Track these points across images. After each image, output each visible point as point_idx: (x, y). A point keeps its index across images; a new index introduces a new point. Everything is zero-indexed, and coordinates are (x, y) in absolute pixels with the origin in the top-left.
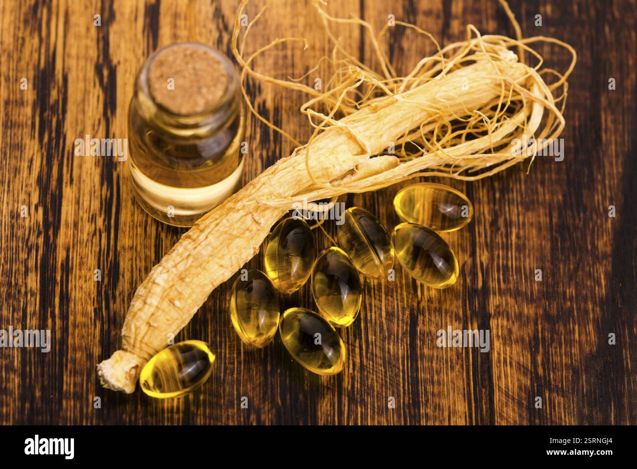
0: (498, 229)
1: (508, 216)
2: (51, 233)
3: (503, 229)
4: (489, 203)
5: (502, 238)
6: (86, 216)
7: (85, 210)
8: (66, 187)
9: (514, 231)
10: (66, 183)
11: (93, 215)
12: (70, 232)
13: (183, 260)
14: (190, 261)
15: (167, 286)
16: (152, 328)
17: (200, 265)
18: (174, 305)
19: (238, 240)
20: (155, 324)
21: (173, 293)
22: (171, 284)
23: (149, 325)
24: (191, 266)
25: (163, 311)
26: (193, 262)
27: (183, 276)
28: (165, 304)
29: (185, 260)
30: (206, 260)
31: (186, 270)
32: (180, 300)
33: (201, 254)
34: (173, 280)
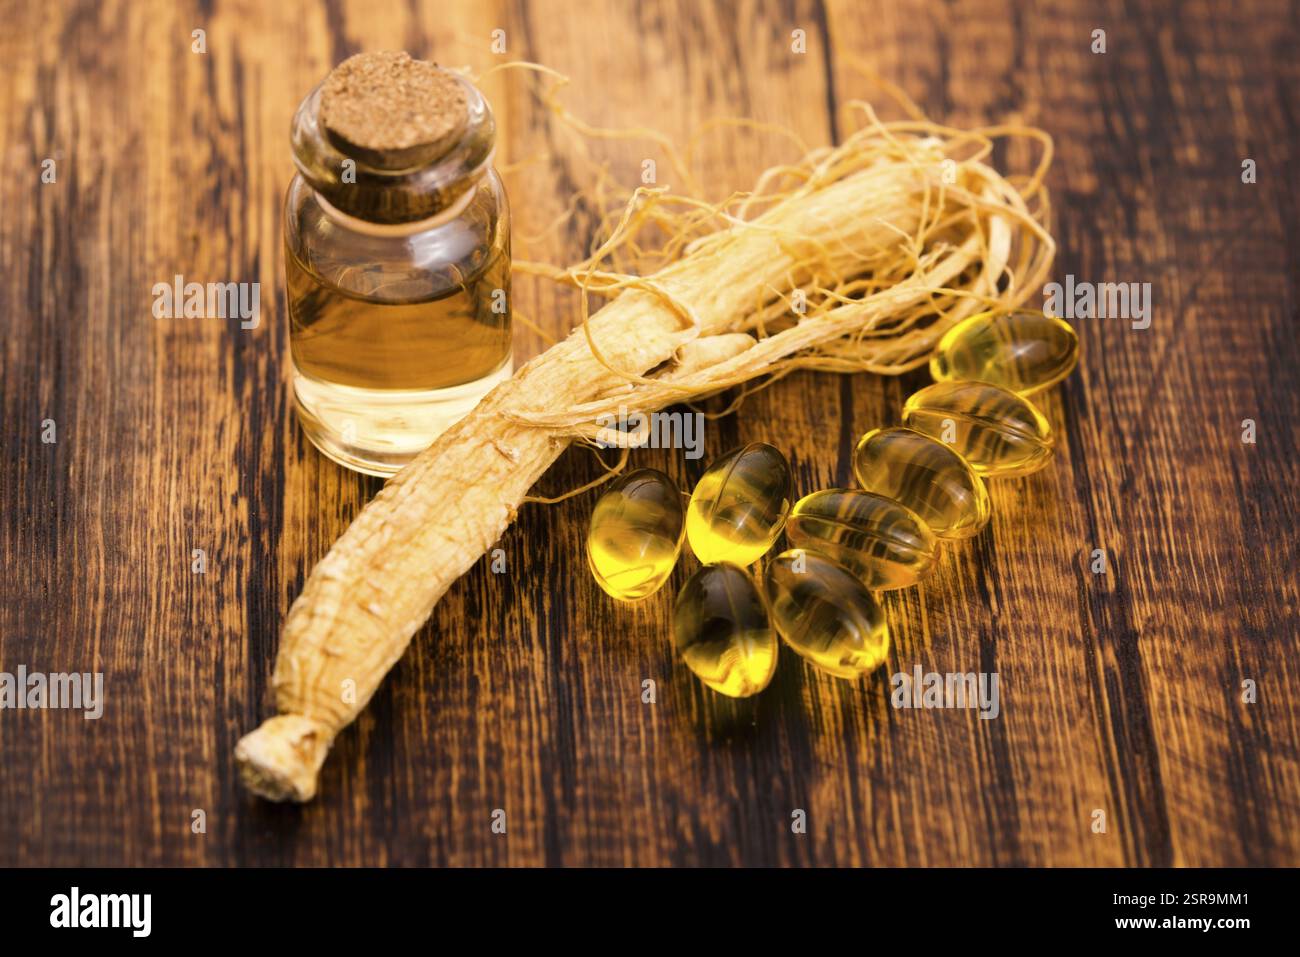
0: (1137, 495)
1: (1152, 474)
3: (1145, 496)
5: (1145, 510)
9: (1168, 498)
13: (373, 533)
14: (388, 531)
15: (350, 581)
16: (332, 659)
17: (408, 539)
18: (369, 612)
19: (473, 490)
20: (338, 650)
21: (364, 592)
22: (357, 576)
23: (327, 654)
24: (391, 542)
25: (350, 625)
26: (393, 534)
27: (378, 561)
28: (352, 613)
29: (378, 534)
30: (419, 529)
31: (383, 550)
32: (379, 601)
33: (407, 518)
34: (360, 570)
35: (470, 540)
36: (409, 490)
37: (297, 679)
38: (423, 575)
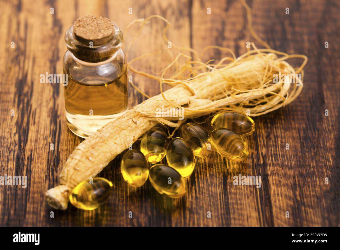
0: (271, 139)
1: (275, 133)
2: (22, 144)
3: (273, 139)
4: (264, 128)
5: (273, 143)
6: (42, 137)
7: (41, 135)
8: (31, 125)
9: (279, 140)
10: (32, 124)
11: (45, 137)
12: (33, 144)
13: (94, 139)
14: (98, 139)
15: (85, 151)
16: (76, 171)
17: (104, 142)
18: (89, 159)
19: (124, 131)
20: (78, 169)
21: (88, 154)
22: (87, 150)
23: (75, 169)
24: (98, 142)
25: (83, 162)
26: (99, 140)
27: (94, 147)
28: (84, 159)
29: (95, 139)
30: (107, 139)
31: (96, 144)
32: (92, 157)
33: (104, 136)
34: (88, 148)
35: (121, 144)
36: (106, 129)
37: (66, 175)
38: (106, 152)
